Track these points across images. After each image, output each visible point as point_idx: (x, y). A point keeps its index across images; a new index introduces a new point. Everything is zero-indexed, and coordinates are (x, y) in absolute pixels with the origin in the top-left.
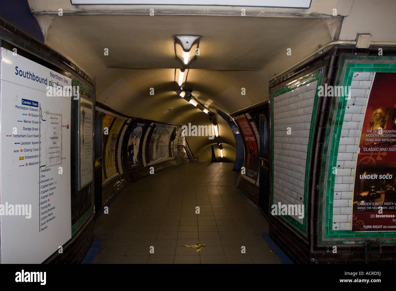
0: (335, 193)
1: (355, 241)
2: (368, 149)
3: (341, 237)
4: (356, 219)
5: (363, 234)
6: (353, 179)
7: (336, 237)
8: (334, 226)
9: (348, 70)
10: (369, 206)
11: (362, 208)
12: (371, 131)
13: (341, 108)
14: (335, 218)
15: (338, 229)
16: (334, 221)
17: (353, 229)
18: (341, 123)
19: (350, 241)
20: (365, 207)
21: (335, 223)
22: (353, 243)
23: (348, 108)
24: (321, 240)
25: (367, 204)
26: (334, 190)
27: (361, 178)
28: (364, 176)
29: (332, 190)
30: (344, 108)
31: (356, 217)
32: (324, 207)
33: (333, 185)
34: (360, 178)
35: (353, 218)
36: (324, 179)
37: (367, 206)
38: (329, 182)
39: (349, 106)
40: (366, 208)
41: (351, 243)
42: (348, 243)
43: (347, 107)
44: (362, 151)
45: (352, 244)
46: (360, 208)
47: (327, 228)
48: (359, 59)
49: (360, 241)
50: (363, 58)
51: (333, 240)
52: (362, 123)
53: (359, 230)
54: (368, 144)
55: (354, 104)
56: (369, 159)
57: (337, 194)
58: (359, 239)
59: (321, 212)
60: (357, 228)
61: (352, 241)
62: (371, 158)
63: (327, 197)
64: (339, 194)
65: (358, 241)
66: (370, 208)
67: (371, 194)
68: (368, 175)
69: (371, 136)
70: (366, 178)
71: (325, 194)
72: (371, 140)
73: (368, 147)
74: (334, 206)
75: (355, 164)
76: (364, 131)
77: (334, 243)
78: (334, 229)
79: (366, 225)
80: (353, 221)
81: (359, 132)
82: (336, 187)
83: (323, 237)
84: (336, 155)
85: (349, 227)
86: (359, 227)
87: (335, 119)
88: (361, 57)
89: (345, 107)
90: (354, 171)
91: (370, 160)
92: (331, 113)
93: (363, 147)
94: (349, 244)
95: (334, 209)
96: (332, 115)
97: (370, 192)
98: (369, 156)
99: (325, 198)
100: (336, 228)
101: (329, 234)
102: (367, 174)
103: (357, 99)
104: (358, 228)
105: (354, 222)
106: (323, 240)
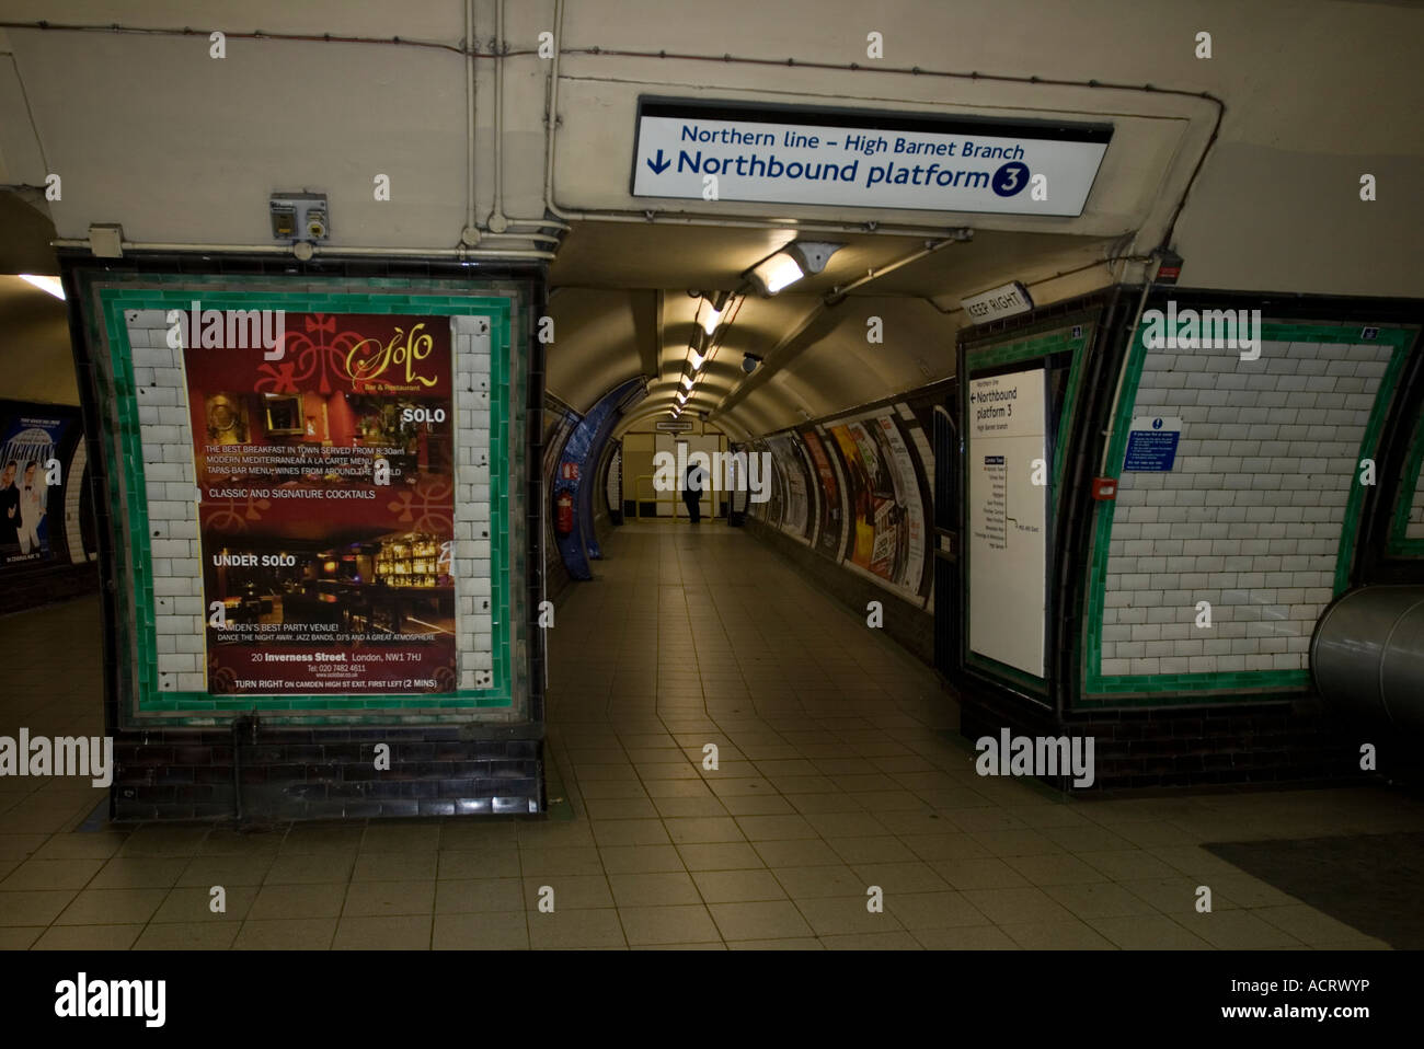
0: (157, 601)
1: (216, 719)
2: (220, 494)
3: (181, 708)
4: (216, 664)
5: (234, 701)
6: (197, 566)
7: (168, 707)
8: (162, 680)
9: (107, 304)
10: (248, 633)
11: (230, 637)
12: (216, 449)
13: (124, 394)
14: (165, 661)
15: (172, 688)
16: (161, 669)
17: (209, 688)
18: (136, 430)
19: (202, 718)
20: (236, 636)
21: (164, 674)
22: (212, 722)
23: (143, 392)
24: (131, 716)
25: (242, 627)
26: (156, 593)
27: (218, 562)
28: (225, 558)
29: (150, 592)
30: (131, 393)
31: (217, 660)
32: (134, 634)
33: (150, 581)
34: (215, 563)
35: (208, 663)
36: (124, 565)
37: (241, 632)
38: (138, 572)
39: (144, 389)
40: (240, 637)
41: (206, 722)
42: (199, 722)
43: (138, 390)
44: (205, 496)
45: (211, 726)
46: (224, 637)
47: (145, 685)
48: (123, 280)
49: (230, 718)
50: (133, 279)
51: (163, 715)
52: (188, 429)
53: (225, 691)
54: (218, 480)
55: (153, 385)
56: (228, 516)
57: (162, 603)
58: (227, 713)
59: (127, 645)
60: (220, 685)
61: (209, 718)
62: (232, 514)
63: (139, 610)
64: (169, 602)
65: (223, 718)
66: (250, 637)
67: (248, 604)
68: (234, 557)
69: (219, 460)
70: (230, 564)
71: (134, 602)
72: (222, 470)
73: (219, 487)
74: (158, 630)
75: (195, 528)
76: (199, 449)
77: (165, 723)
78: (162, 688)
79: (243, 678)
80: (209, 669)
81: (189, 451)
82: (159, 585)
83: (136, 706)
84: (144, 506)
85: (200, 683)
86: (223, 684)
87: (116, 417)
88: (127, 275)
89: (135, 390)
90: (198, 545)
91: (230, 519)
92: (104, 406)
93: (206, 487)
94: (202, 726)
95: (160, 639)
96: (107, 409)
97: (246, 598)
98: (228, 508)
99: (132, 614)
100: (167, 685)
101: (150, 701)
102: (231, 553)
103: (158, 372)
104: (223, 687)
105: (211, 671)
106: (135, 715)
